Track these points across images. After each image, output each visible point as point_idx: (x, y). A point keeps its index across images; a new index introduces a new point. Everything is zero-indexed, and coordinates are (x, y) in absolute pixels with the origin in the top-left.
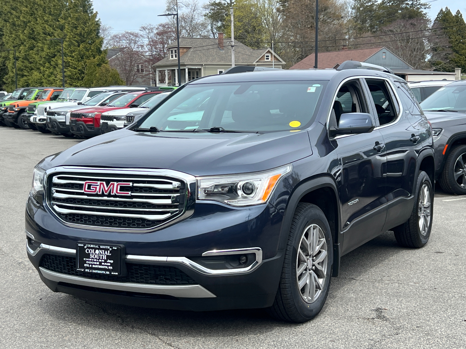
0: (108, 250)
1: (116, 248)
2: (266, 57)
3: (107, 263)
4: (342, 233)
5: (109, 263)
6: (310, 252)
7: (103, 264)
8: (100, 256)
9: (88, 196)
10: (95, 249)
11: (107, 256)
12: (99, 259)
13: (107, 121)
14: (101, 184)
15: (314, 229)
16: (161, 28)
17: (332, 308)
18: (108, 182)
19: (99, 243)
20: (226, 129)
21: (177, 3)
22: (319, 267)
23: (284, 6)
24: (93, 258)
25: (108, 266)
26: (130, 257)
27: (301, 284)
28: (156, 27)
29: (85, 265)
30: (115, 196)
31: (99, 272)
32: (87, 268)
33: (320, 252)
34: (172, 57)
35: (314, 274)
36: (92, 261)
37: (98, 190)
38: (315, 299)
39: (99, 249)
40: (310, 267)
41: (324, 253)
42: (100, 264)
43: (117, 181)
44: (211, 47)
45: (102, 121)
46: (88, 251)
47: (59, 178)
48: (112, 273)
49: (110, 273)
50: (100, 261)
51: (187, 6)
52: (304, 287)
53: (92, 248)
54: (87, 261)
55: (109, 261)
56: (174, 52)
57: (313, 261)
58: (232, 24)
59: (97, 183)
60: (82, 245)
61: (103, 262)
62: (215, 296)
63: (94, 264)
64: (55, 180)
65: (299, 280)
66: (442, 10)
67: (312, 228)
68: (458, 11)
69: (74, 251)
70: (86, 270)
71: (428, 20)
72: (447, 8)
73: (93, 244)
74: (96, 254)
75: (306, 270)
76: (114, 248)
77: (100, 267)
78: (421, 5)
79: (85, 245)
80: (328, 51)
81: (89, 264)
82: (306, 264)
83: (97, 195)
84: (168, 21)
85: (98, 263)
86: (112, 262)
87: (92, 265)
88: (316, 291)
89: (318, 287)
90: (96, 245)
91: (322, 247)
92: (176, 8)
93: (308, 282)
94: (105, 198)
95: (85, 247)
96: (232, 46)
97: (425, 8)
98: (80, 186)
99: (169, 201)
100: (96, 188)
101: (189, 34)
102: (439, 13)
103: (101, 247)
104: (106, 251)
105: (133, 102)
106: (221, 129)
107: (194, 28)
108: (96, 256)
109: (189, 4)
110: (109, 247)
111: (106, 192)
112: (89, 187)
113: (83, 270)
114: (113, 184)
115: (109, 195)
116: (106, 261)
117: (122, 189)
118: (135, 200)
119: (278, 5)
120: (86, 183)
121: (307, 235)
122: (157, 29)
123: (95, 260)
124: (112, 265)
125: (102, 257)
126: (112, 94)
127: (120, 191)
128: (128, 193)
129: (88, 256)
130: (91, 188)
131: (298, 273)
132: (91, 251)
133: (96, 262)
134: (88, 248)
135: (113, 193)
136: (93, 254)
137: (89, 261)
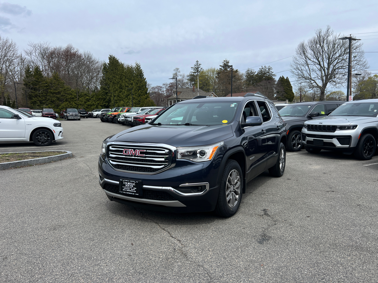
0: (134, 183)
1: (137, 182)
2: (211, 96)
3: (133, 189)
4: (247, 173)
5: (134, 189)
6: (232, 183)
7: (131, 189)
8: (130, 186)
9: (125, 156)
10: (128, 182)
11: (133, 186)
12: (130, 187)
13: (147, 120)
14: (131, 150)
15: (234, 172)
16: (170, 84)
17: (242, 209)
18: (134, 149)
19: (130, 179)
20: (192, 124)
21: (177, 74)
22: (236, 190)
23: (218, 75)
24: (127, 187)
25: (134, 191)
26: (144, 186)
27: (228, 199)
28: (169, 84)
29: (123, 190)
30: (138, 156)
31: (130, 193)
32: (124, 191)
33: (237, 183)
34: (175, 96)
35: (234, 194)
36: (126, 188)
37: (130, 153)
38: (235, 206)
39: (130, 182)
40: (232, 190)
41: (239, 183)
42: (130, 189)
43: (139, 149)
44: (190, 91)
45: (145, 120)
46: (124, 183)
47: (112, 147)
48: (136, 194)
49: (135, 194)
50: (130, 188)
51: (181, 76)
52: (229, 200)
53: (127, 182)
55: (134, 188)
56: (175, 93)
57: (234, 187)
58: (198, 83)
59: (129, 150)
60: (122, 180)
61: (132, 189)
62: (186, 206)
63: (127, 190)
64: (111, 148)
65: (227, 197)
66: (281, 77)
67: (233, 172)
68: (287, 77)
69: (118, 183)
70: (124, 192)
71: (275, 81)
72: (283, 76)
73: (127, 180)
74: (128, 184)
75: (230, 192)
77: (130, 191)
78: (273, 75)
79: (123, 180)
80: (236, 93)
81: (125, 189)
82: (230, 189)
83: (129, 156)
84: (173, 82)
85: (129, 189)
86: (136, 188)
87: (126, 190)
88: (235, 201)
89: (236, 200)
90: (128, 180)
91: (238, 180)
92: (176, 76)
93: (231, 198)
94: (133, 157)
95: (123, 181)
96: (198, 91)
97: (274, 76)
98: (122, 151)
99: (163, 159)
100: (129, 152)
101: (181, 87)
102: (280, 78)
103: (131, 181)
104: (133, 184)
105: (158, 113)
106: (190, 124)
107: (184, 84)
108: (128, 186)
109: (181, 75)
110: (134, 182)
111: (133, 154)
112: (126, 152)
113: (122, 192)
114: (137, 151)
115: (135, 156)
116: (133, 188)
117: (141, 153)
118: (147, 158)
119: (216, 75)
120: (124, 150)
121: (231, 175)
122: (169, 85)
123: (128, 187)
124: (136, 190)
126: (150, 109)
127: (140, 154)
128: (144, 155)
129: (125, 185)
130: (127, 152)
131: (227, 194)
132: (126, 183)
133: (128, 188)
134: (124, 181)
135: (136, 155)
137: (125, 188)
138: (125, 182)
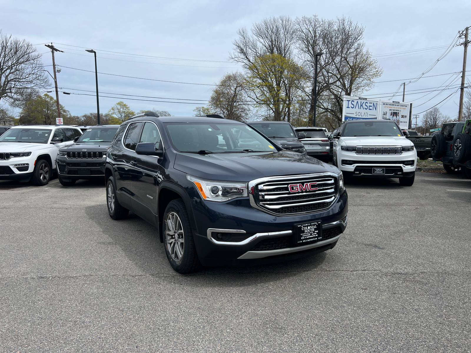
0: (314, 225)
1: (320, 223)
3: (315, 233)
5: (316, 233)
7: (312, 234)
10: (307, 226)
11: (315, 229)
14: (299, 185)
18: (303, 183)
24: (306, 233)
25: (315, 235)
29: (302, 238)
30: (309, 192)
31: (311, 240)
36: (306, 234)
46: (303, 229)
47: (265, 186)
49: (318, 238)
50: (311, 233)
54: (303, 235)
55: (316, 232)
59: (297, 185)
61: (312, 233)
63: (307, 236)
70: (303, 241)
73: (307, 223)
74: (308, 229)
76: (319, 223)
77: (311, 236)
79: (301, 226)
81: (304, 237)
83: (299, 193)
85: (310, 235)
86: (317, 231)
87: (306, 237)
94: (304, 194)
98: (287, 189)
99: (333, 190)
100: (298, 188)
103: (312, 224)
108: (309, 231)
110: (316, 223)
111: (304, 190)
113: (301, 242)
114: (307, 184)
115: (306, 192)
116: (314, 232)
117: (313, 186)
120: (290, 186)
123: (308, 233)
125: (312, 230)
128: (317, 189)
129: (303, 232)
130: (294, 189)
133: (309, 234)
136: (306, 230)
137: (304, 235)
138: (304, 227)
